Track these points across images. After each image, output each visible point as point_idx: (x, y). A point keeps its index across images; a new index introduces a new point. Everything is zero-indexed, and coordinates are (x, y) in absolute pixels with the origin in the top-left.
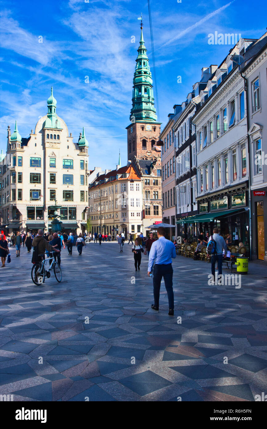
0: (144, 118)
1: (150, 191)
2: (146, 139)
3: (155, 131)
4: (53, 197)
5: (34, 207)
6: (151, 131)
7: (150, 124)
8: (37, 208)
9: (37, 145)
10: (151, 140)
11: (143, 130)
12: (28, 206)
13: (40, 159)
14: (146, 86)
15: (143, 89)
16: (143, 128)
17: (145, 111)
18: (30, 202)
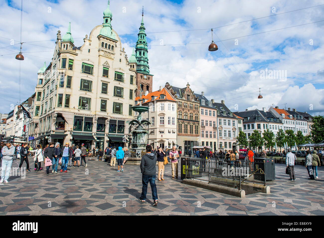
0: (143, 71)
1: (182, 112)
2: (143, 85)
3: (149, 80)
4: (103, 108)
5: (83, 117)
6: (146, 79)
7: (147, 75)
8: (85, 118)
9: (90, 51)
10: (147, 85)
11: (142, 78)
12: (76, 115)
13: (92, 66)
14: (144, 51)
15: (142, 52)
16: (142, 77)
17: (143, 66)
18: (79, 111)
